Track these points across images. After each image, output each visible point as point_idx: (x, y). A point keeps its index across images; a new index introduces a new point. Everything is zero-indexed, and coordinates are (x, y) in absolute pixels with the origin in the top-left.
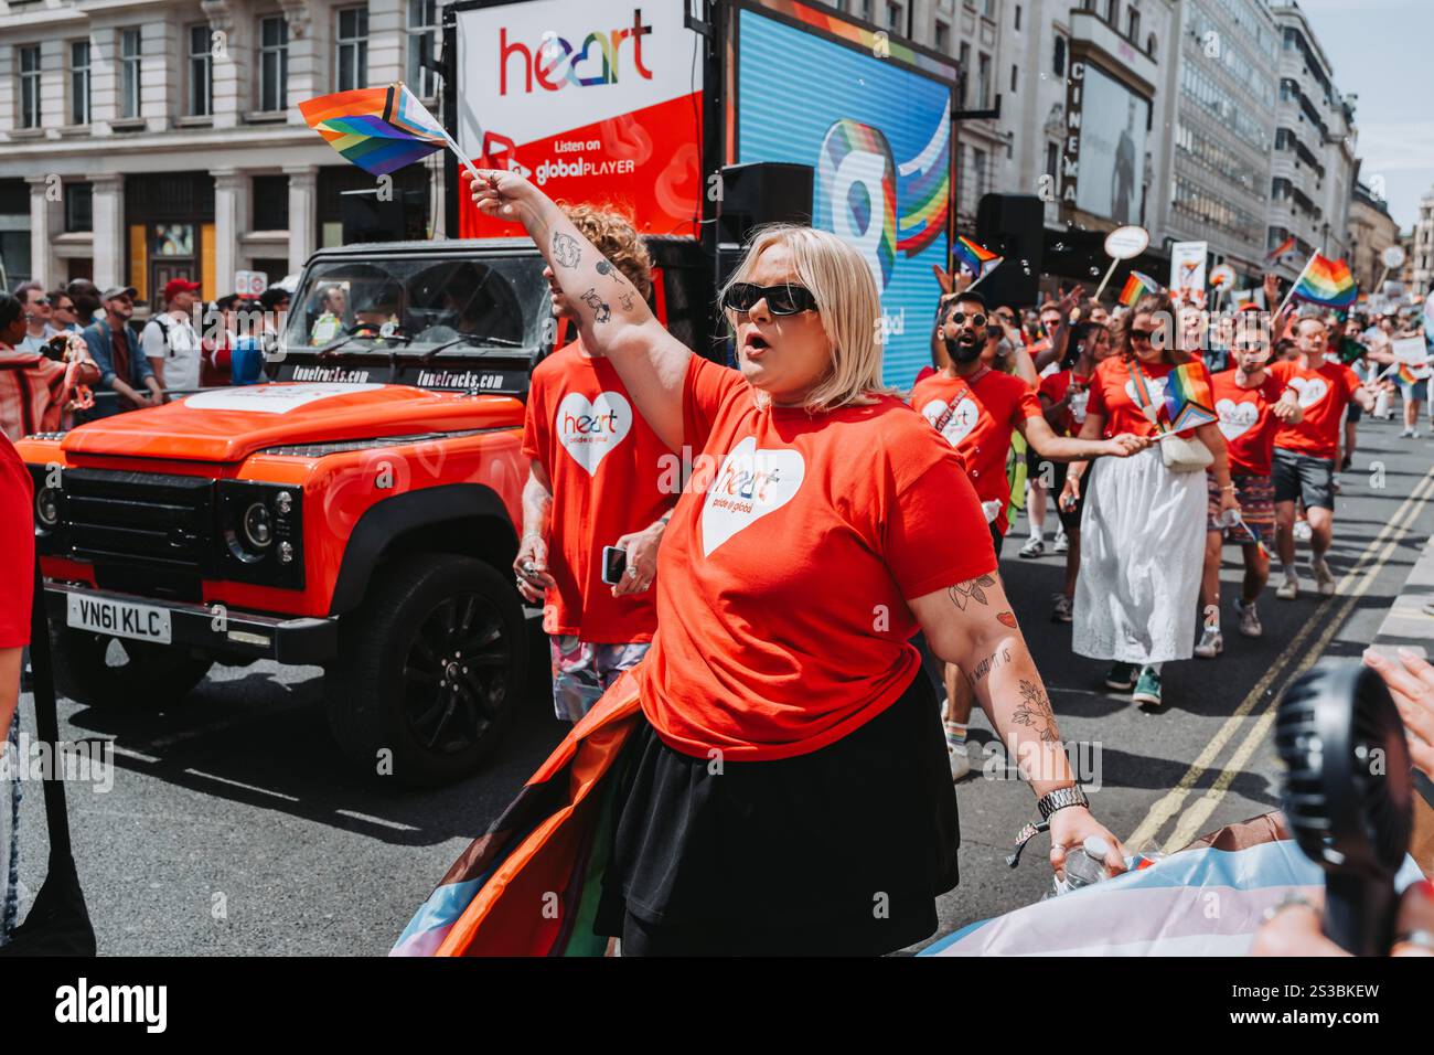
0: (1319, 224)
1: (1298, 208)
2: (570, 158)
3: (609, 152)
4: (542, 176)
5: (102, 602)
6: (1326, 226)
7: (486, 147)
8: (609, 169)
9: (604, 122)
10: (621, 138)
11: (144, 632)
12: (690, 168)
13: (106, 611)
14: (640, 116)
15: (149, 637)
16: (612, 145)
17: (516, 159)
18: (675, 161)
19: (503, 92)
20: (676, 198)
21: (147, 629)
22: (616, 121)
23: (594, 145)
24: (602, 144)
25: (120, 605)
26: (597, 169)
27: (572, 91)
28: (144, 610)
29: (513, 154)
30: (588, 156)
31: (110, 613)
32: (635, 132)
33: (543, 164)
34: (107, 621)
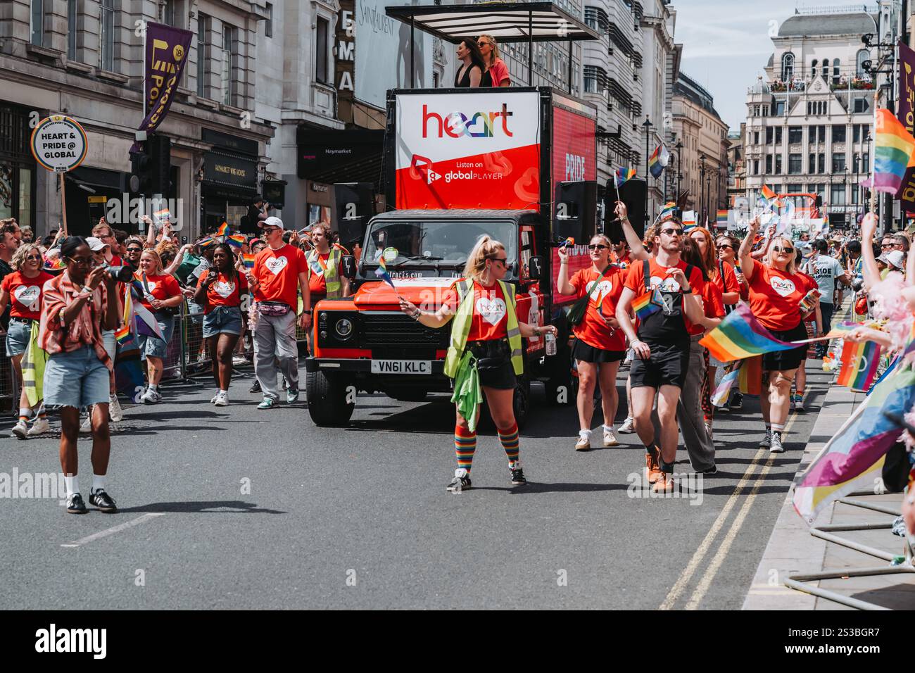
0: (639, 122)
1: (615, 103)
2: (464, 171)
3: (488, 169)
4: (449, 178)
5: (393, 361)
6: (647, 124)
7: (414, 162)
8: (488, 176)
9: (486, 154)
10: (495, 162)
11: (417, 371)
12: (533, 179)
13: (395, 365)
14: (506, 153)
15: (420, 373)
16: (490, 166)
17: (432, 170)
18: (525, 175)
19: (425, 135)
20: (526, 193)
21: (419, 369)
22: (492, 155)
23: (479, 165)
24: (484, 165)
25: (403, 362)
26: (481, 176)
27: (466, 139)
28: (417, 363)
29: (431, 166)
30: (475, 170)
31: (398, 365)
32: (503, 160)
33: (450, 172)
34: (396, 369)
